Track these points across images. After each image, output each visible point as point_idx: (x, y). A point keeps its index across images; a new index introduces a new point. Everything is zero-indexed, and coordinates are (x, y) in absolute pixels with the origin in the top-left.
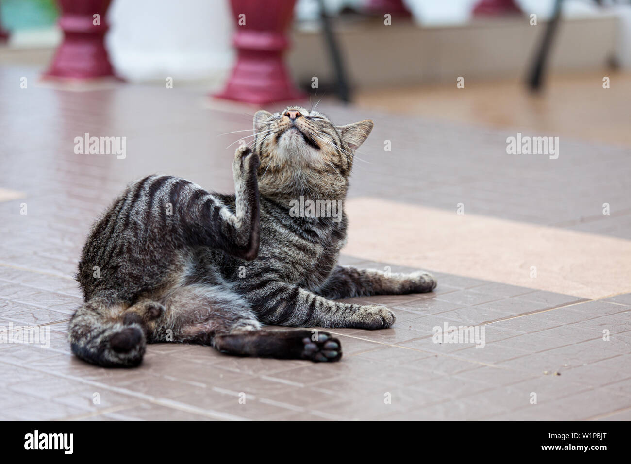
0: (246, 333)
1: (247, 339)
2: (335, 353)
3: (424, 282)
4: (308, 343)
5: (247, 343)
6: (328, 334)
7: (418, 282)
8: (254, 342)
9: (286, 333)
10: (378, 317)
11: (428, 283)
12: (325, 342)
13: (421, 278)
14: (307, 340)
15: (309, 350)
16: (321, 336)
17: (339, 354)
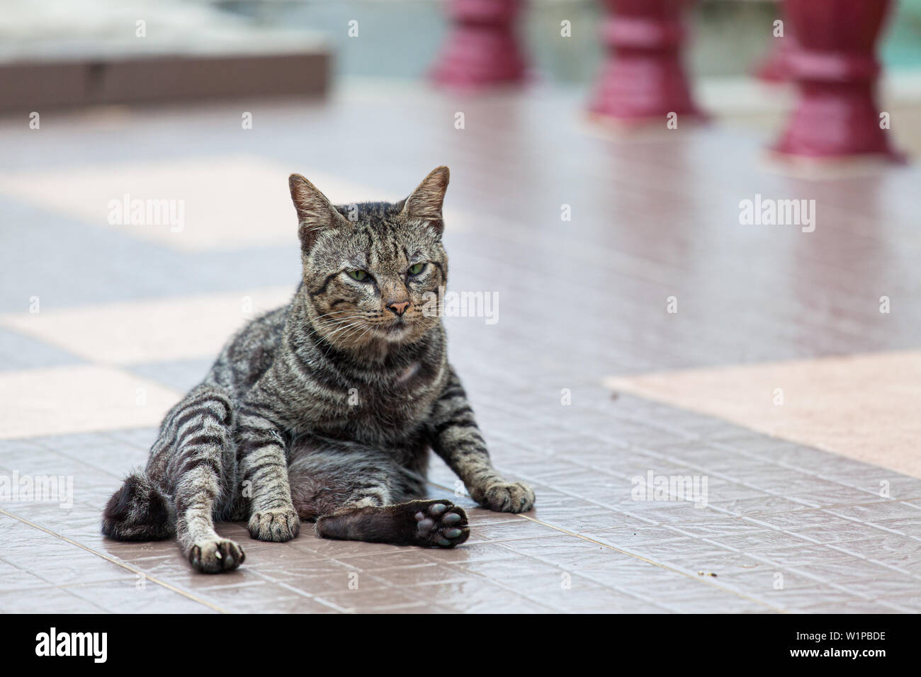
2: (458, 531)
4: (421, 519)
5: (349, 525)
6: (445, 503)
8: (356, 524)
12: (443, 514)
14: (419, 514)
15: (423, 529)
16: (436, 506)
17: (463, 532)
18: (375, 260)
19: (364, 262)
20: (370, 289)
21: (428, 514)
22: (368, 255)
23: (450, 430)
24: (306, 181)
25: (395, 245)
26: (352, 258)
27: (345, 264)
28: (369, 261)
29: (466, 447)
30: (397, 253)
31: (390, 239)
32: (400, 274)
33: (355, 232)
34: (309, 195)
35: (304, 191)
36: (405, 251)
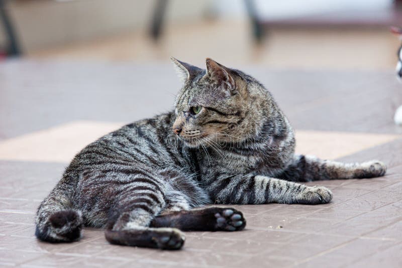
0: (172, 213)
1: (172, 218)
2: (241, 223)
3: (374, 170)
4: (219, 217)
5: (173, 221)
6: (233, 209)
7: (368, 170)
8: (177, 220)
9: (202, 211)
10: (316, 195)
11: (377, 171)
12: (231, 215)
13: (372, 166)
14: (217, 215)
15: (220, 222)
16: (228, 211)
17: (243, 223)
21: (222, 215)
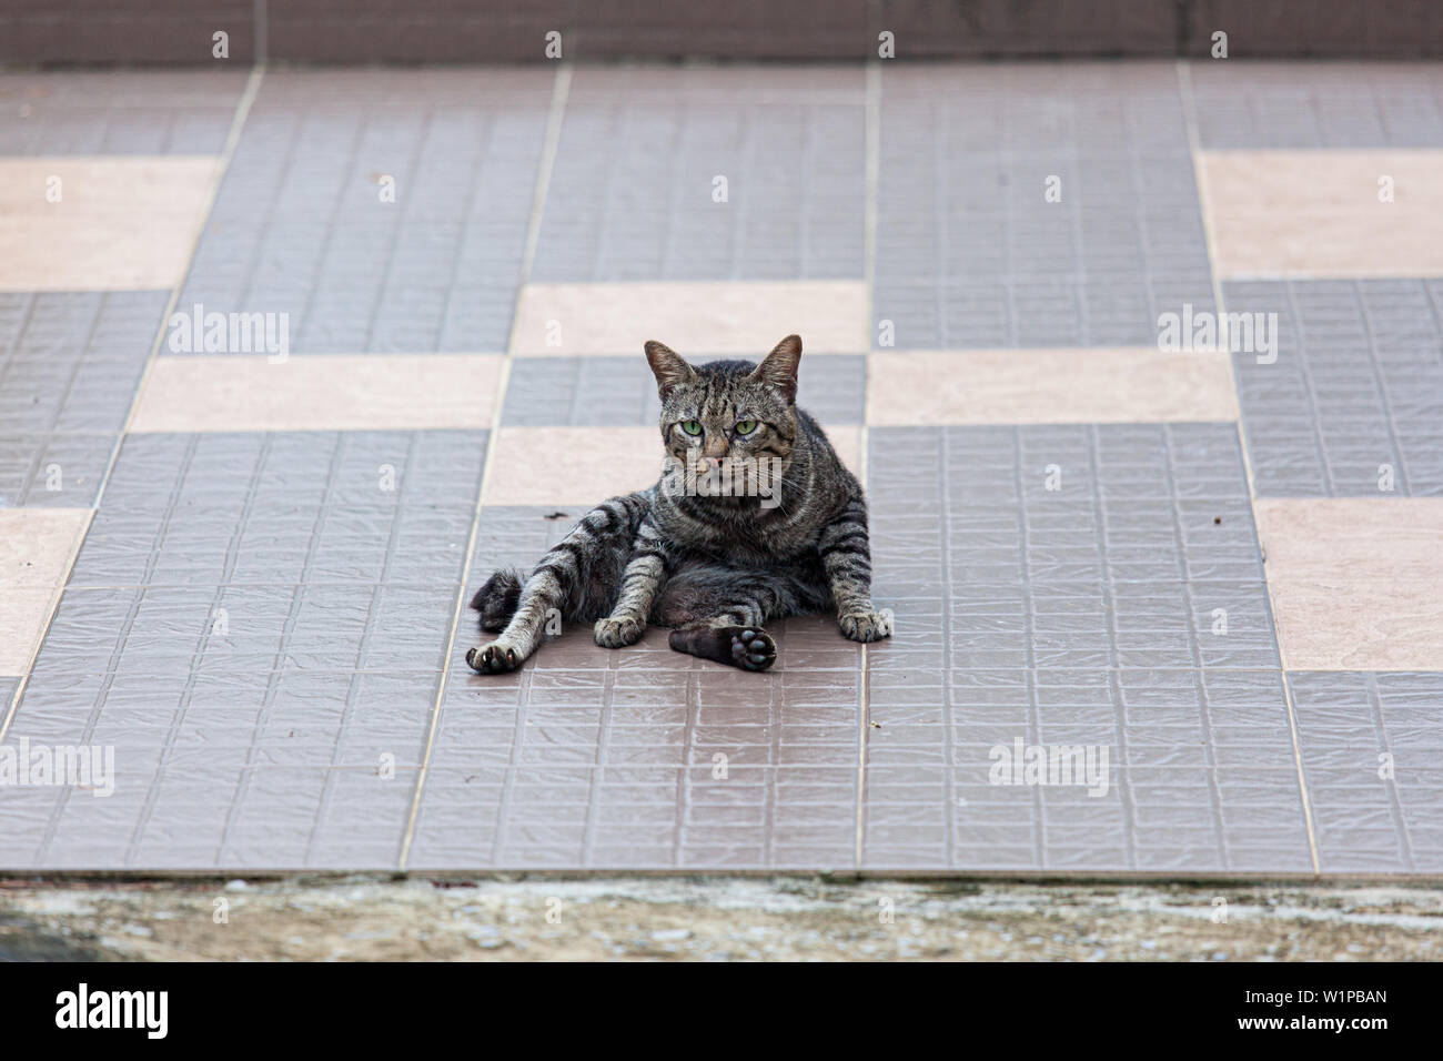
1: (688, 636)
5: (688, 641)
8: (693, 641)
14: (735, 639)
16: (746, 632)
17: (767, 659)
18: (705, 412)
19: (695, 413)
20: (698, 441)
21: (741, 640)
22: (701, 408)
23: (831, 555)
24: (661, 346)
25: (726, 403)
26: (688, 410)
27: (682, 416)
28: (700, 413)
29: (842, 573)
30: (725, 409)
31: (724, 396)
32: (724, 430)
33: (697, 387)
34: (666, 357)
35: (661, 355)
36: (735, 409)
